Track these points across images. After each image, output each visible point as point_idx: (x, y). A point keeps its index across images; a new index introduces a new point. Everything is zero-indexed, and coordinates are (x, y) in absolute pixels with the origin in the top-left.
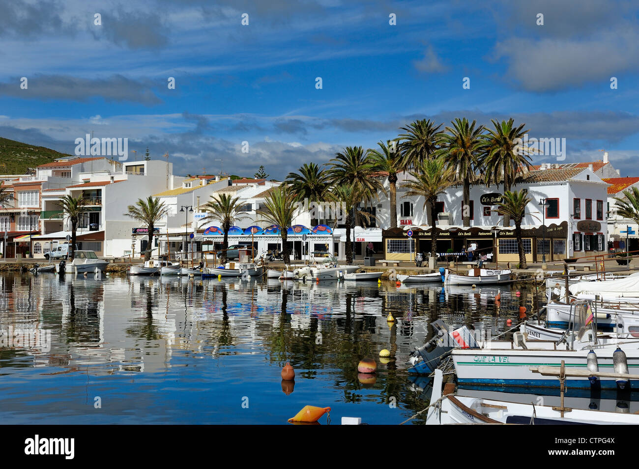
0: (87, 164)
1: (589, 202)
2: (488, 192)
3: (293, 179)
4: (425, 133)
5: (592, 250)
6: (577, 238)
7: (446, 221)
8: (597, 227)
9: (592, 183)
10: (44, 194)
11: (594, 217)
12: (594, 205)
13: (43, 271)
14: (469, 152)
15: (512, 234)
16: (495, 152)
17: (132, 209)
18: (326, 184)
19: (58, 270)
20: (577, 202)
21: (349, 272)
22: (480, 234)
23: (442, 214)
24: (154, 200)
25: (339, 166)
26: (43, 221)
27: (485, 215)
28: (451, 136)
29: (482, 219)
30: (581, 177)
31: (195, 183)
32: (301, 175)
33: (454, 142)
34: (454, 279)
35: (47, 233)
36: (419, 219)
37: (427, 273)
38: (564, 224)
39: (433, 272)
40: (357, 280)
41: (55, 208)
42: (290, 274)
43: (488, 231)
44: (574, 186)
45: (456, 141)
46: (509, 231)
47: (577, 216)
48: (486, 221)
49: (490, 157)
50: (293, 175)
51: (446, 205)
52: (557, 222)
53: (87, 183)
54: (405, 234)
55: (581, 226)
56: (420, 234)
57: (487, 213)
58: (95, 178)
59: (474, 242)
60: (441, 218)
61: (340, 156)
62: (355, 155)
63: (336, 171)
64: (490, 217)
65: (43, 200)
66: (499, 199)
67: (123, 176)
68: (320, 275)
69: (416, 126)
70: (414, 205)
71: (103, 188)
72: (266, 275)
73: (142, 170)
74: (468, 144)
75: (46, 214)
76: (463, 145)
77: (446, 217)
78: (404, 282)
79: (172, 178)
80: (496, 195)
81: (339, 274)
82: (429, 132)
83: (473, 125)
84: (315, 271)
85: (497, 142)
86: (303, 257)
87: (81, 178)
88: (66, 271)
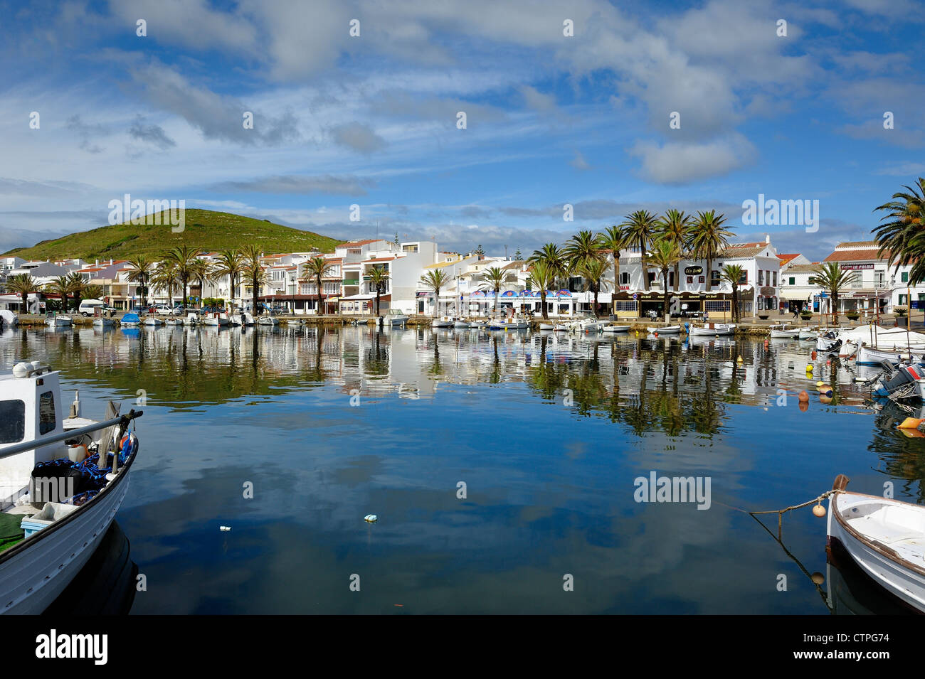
0: (372, 245)
1: (768, 272)
2: (691, 266)
3: (539, 256)
4: (643, 220)
5: (769, 308)
6: (760, 299)
7: (658, 287)
8: (773, 291)
9: (770, 259)
10: (344, 267)
11: (771, 285)
12: (771, 274)
13: (361, 324)
14: (680, 235)
15: (715, 297)
16: (702, 235)
17: (423, 278)
18: (564, 259)
19: (378, 323)
20: (760, 272)
21: (606, 325)
22: (690, 297)
23: (654, 282)
24: (439, 271)
25: (574, 245)
26: (343, 287)
27: (688, 282)
28: (665, 222)
29: (686, 286)
30: (762, 254)
31: (454, 258)
32: (544, 252)
33: (667, 228)
34: (697, 331)
35: (346, 296)
36: (635, 286)
37: (664, 326)
38: (752, 290)
39: (669, 325)
40: (615, 332)
41: (354, 276)
42: (561, 327)
43: (697, 295)
44: (758, 260)
45: (668, 227)
46: (714, 295)
47: (760, 284)
48: (689, 287)
49: (699, 238)
50: (538, 253)
51: (657, 275)
52: (748, 288)
53: (373, 259)
54: (630, 297)
55: (763, 291)
56: (642, 297)
57: (690, 281)
58: (379, 255)
59: (685, 303)
60: (653, 285)
61: (576, 238)
62: (586, 237)
63: (572, 249)
64: (692, 284)
65: (344, 272)
66: (699, 271)
67: (401, 253)
68: (587, 328)
69: (637, 216)
71: (390, 263)
72: (539, 327)
73: (416, 249)
74: (679, 229)
75: (346, 282)
76: (675, 230)
77: (658, 284)
78: (653, 333)
79: (437, 254)
80: (697, 268)
81: (599, 327)
82: (647, 220)
83: (682, 214)
84: (584, 326)
85: (703, 227)
86: (550, 315)
87: (368, 255)
88: (385, 324)
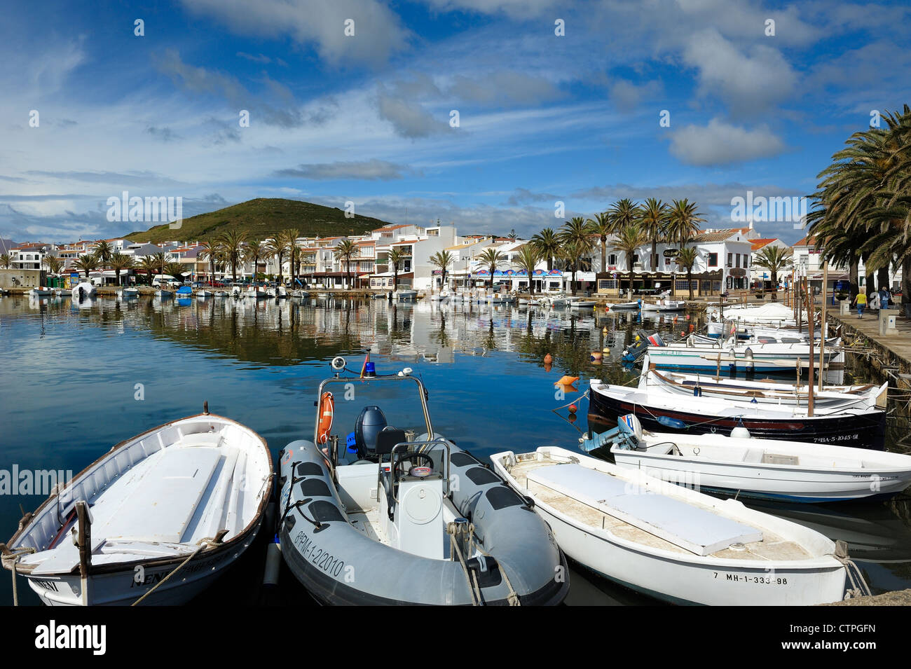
0: (403, 229)
1: (738, 256)
2: (669, 249)
3: (536, 239)
4: (626, 208)
5: (739, 288)
6: (730, 280)
7: (640, 268)
8: (743, 272)
9: (740, 243)
10: (376, 248)
11: (742, 266)
12: (742, 258)
13: (378, 297)
14: (657, 221)
15: (685, 277)
16: (674, 222)
17: (432, 258)
18: (559, 242)
19: (388, 296)
20: (730, 255)
21: (574, 301)
22: (663, 277)
23: (637, 263)
24: (446, 252)
25: (567, 230)
26: (376, 265)
27: (666, 263)
28: (644, 210)
29: (665, 267)
30: (733, 239)
31: (471, 241)
32: (542, 236)
33: (646, 214)
34: (648, 307)
35: (378, 273)
36: (621, 266)
37: (626, 302)
38: (721, 271)
39: (631, 301)
40: (580, 306)
41: (383, 257)
42: (535, 302)
43: (669, 275)
44: (728, 245)
45: (647, 214)
46: (683, 275)
47: (730, 265)
48: (667, 268)
49: (671, 224)
50: (536, 236)
51: (640, 257)
52: (716, 269)
53: (403, 241)
54: (611, 276)
55: (732, 272)
56: (622, 276)
57: (668, 262)
58: (407, 238)
59: (658, 282)
60: (636, 265)
61: (568, 224)
62: (578, 223)
63: (566, 234)
64: (670, 266)
65: (376, 252)
66: (676, 253)
67: (425, 237)
68: (555, 302)
69: (620, 204)
70: (618, 257)
71: (413, 245)
72: (518, 302)
73: (437, 233)
74: (656, 216)
75: (378, 261)
76: (653, 217)
77: (639, 265)
78: (611, 308)
79: (456, 237)
80: (674, 251)
81: (567, 302)
82: (630, 208)
83: (660, 203)
84: (552, 300)
85: (676, 214)
86: (542, 291)
87: (399, 238)
88: (393, 298)
